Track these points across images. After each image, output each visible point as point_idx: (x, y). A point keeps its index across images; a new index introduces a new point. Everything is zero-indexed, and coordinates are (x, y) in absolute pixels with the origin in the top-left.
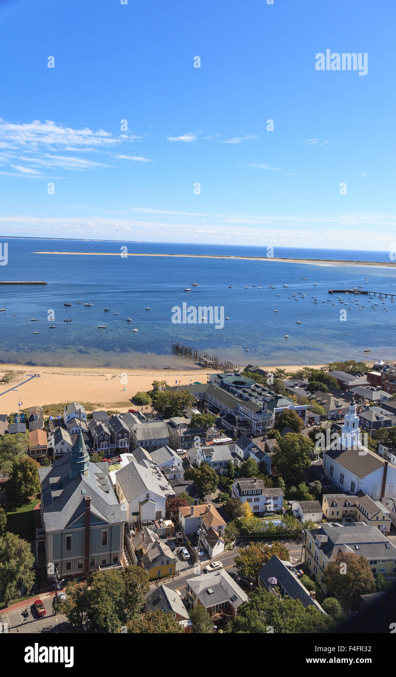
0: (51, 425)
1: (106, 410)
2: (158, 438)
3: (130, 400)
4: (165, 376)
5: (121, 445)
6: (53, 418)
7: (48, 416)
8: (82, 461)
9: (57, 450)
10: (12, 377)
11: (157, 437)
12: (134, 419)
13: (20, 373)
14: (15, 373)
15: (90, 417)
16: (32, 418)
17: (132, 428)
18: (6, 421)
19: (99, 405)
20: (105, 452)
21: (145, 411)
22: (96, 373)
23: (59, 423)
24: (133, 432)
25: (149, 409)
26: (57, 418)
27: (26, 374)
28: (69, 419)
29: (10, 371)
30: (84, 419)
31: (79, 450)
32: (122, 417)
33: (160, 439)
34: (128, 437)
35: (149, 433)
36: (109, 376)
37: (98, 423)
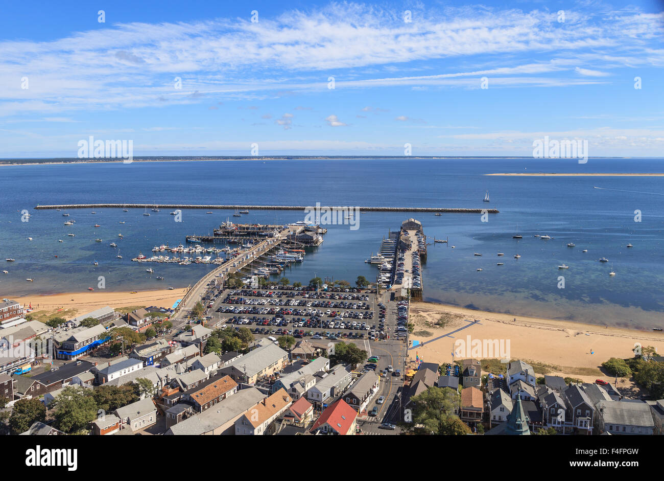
0: (490, 385)
1: (564, 376)
2: (637, 425)
3: (598, 367)
4: (655, 340)
5: (581, 425)
6: (493, 376)
7: (487, 373)
9: (495, 416)
10: (448, 321)
11: (634, 423)
12: (601, 393)
13: (457, 317)
14: (452, 316)
15: (542, 382)
16: (466, 373)
17: (597, 405)
18: (437, 372)
19: (555, 368)
20: (558, 431)
21: (620, 385)
22: (556, 326)
23: (501, 383)
24: (599, 410)
25: (628, 384)
26: (498, 377)
27: (464, 319)
28: (513, 381)
29: (447, 314)
30: (532, 383)
31: (516, 421)
32: (585, 388)
33: (638, 427)
34: (591, 416)
35: (622, 416)
36: (571, 332)
37: (550, 391)
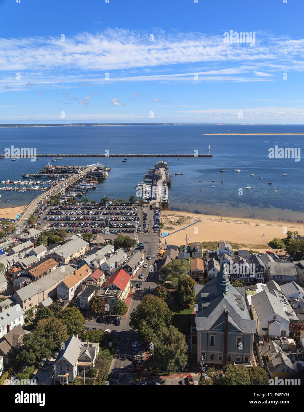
0: (208, 256)
1: (249, 250)
2: (288, 275)
3: (268, 244)
4: (298, 227)
5: (258, 277)
6: (209, 251)
7: (206, 250)
8: (224, 285)
9: (210, 274)
10: (183, 221)
11: (287, 274)
12: (269, 258)
13: (189, 218)
14: (186, 218)
15: (236, 253)
16: (194, 250)
17: (267, 265)
18: (178, 250)
19: (244, 245)
20: (245, 281)
21: (279, 253)
22: (244, 222)
23: (214, 255)
24: (268, 268)
25: (283, 253)
26: (212, 252)
27: (193, 219)
28: (220, 254)
29: (183, 216)
30: (231, 255)
31: (222, 276)
32: (260, 256)
33: (289, 276)
34: (263, 271)
35: (280, 270)
36: (253, 225)
37: (241, 259)
